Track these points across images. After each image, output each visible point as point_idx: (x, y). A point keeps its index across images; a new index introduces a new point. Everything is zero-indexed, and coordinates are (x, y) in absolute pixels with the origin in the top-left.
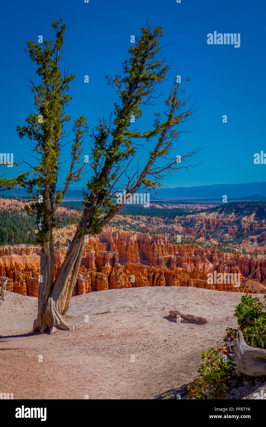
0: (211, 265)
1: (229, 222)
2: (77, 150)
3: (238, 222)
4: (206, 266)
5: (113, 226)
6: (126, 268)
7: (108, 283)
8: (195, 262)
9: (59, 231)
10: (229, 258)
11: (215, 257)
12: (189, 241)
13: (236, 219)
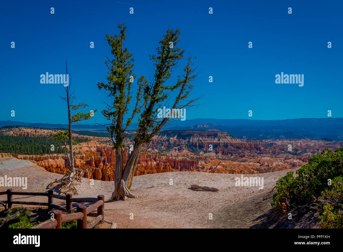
0: (155, 163)
1: (163, 140)
2: (140, 95)
3: (168, 140)
4: (152, 163)
5: (104, 143)
6: (111, 165)
7: (101, 173)
8: (147, 161)
9: (75, 147)
10: (164, 159)
11: (157, 158)
12: (144, 150)
13: (167, 139)
